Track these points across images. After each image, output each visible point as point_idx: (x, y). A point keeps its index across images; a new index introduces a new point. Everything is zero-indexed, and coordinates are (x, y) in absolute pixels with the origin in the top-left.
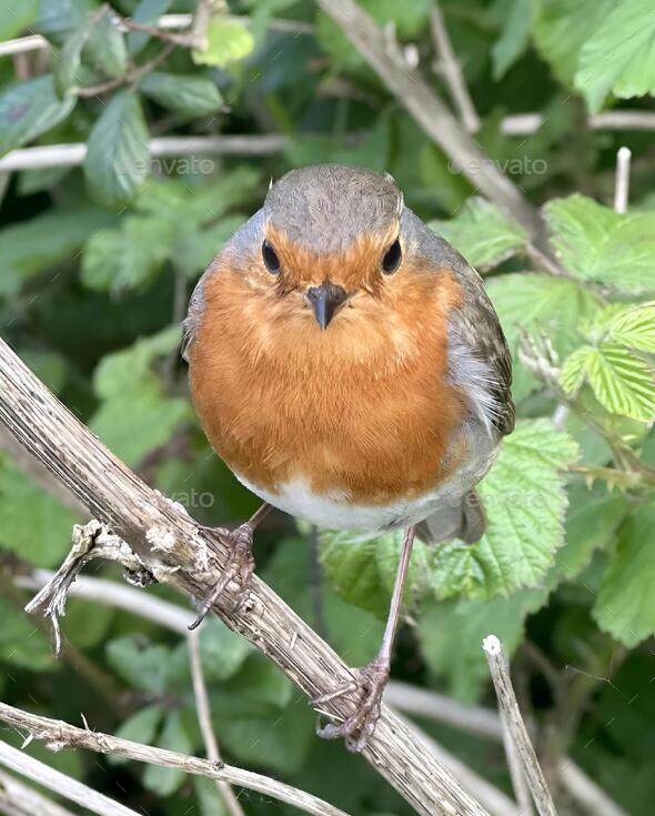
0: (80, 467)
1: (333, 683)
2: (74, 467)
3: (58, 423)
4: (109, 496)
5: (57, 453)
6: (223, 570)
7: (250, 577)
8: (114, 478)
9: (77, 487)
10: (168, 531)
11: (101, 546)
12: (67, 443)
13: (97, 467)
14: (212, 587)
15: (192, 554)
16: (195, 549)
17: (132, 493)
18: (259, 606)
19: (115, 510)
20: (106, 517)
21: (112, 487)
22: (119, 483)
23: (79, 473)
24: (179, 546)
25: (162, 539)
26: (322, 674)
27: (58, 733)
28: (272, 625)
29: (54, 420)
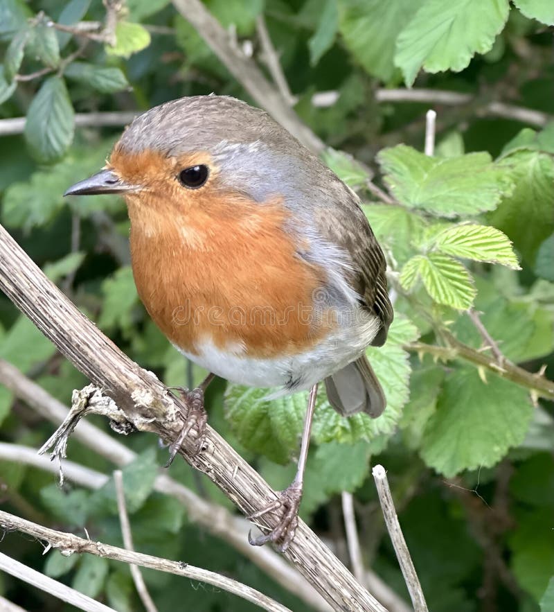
0: (82, 346)
1: (264, 503)
2: (78, 346)
3: (66, 313)
4: (103, 367)
5: (65, 336)
6: (185, 421)
7: (204, 426)
8: (106, 353)
9: (80, 361)
10: (148, 392)
11: (94, 405)
12: (72, 328)
13: (95, 345)
14: (178, 434)
15: (164, 409)
16: (166, 405)
17: (121, 365)
18: (211, 447)
19: (107, 377)
20: (100, 382)
21: (106, 361)
22: (110, 357)
23: (82, 350)
24: (156, 403)
25: (143, 398)
26: (257, 496)
27: (69, 543)
28: (220, 461)
29: (64, 311)
